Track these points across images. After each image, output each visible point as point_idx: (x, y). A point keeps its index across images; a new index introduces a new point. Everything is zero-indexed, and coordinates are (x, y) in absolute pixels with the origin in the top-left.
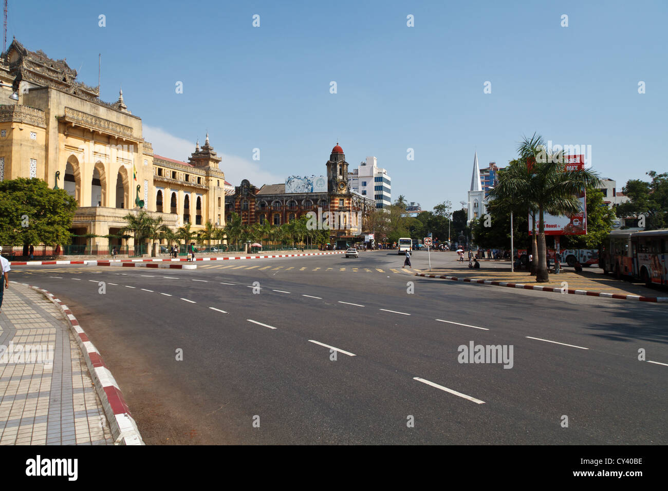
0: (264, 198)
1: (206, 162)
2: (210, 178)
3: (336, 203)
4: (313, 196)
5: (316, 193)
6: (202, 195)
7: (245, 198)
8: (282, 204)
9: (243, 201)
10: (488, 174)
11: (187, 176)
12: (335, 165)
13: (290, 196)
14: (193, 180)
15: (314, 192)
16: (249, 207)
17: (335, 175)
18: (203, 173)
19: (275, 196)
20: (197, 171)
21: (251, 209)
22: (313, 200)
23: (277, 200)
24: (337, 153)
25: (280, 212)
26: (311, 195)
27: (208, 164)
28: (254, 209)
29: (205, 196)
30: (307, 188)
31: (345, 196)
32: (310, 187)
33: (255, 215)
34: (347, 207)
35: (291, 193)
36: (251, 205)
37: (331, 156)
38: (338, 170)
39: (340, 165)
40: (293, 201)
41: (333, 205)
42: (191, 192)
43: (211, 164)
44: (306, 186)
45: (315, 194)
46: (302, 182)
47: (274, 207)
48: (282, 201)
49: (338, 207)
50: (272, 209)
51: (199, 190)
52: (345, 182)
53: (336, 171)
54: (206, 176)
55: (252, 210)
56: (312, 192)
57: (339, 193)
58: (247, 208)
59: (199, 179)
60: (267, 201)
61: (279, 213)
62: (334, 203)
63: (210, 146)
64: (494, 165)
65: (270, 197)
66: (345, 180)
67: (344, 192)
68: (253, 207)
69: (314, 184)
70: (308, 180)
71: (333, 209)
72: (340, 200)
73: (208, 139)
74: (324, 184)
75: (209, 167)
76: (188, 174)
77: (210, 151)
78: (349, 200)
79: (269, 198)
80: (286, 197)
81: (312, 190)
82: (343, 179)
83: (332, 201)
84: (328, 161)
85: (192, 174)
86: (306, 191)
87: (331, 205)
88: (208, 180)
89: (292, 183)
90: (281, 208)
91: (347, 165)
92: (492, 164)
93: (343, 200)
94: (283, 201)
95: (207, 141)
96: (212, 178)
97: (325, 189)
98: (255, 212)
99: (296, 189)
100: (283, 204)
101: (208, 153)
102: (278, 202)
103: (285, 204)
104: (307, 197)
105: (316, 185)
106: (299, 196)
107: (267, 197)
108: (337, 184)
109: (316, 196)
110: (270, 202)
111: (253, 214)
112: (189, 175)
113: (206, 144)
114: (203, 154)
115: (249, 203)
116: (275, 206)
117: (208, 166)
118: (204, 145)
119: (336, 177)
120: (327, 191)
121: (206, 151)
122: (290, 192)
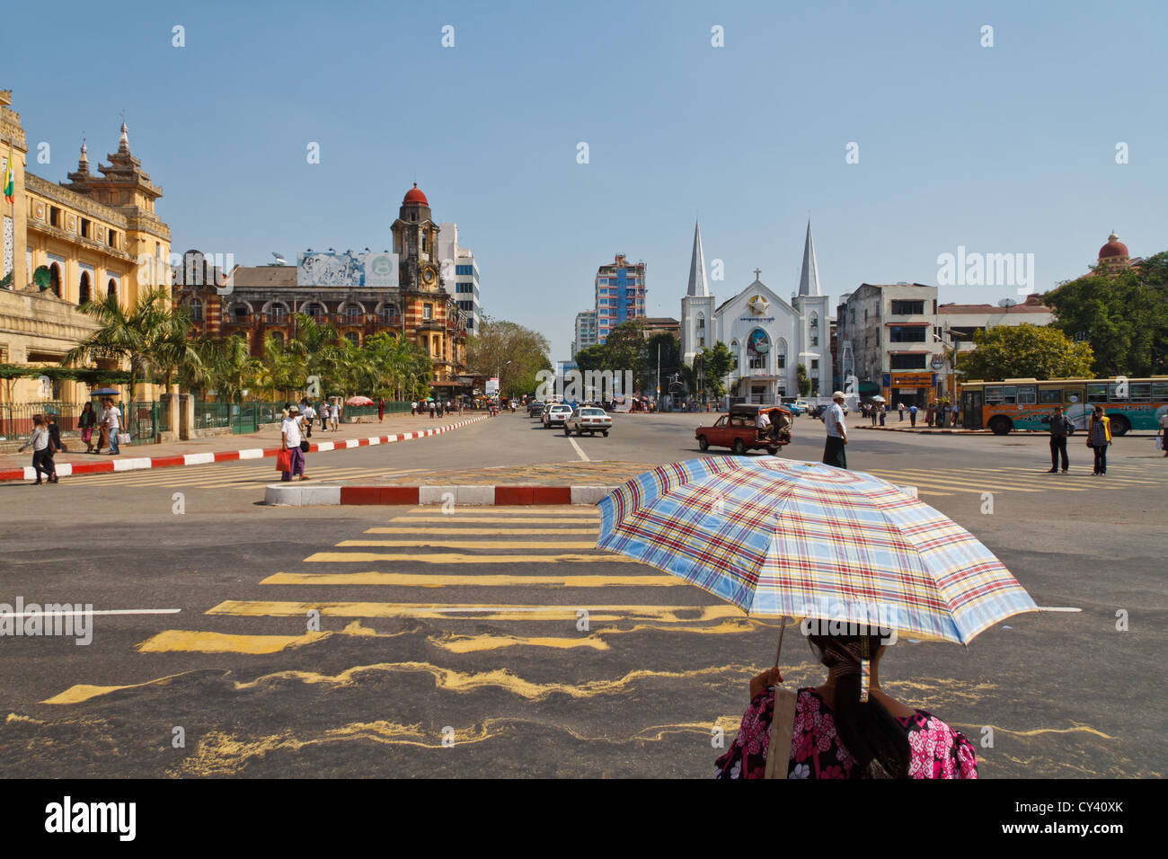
0: (244, 296)
1: (125, 194)
2: (140, 235)
3: (420, 312)
4: (365, 294)
5: (371, 288)
6: (120, 276)
7: (194, 293)
8: (288, 310)
9: (188, 299)
10: (615, 275)
11: (85, 223)
12: (414, 229)
13: (307, 293)
14: (99, 236)
15: (366, 285)
16: (204, 314)
17: (413, 252)
18: (121, 220)
19: (272, 292)
20: (106, 212)
21: (210, 318)
22: (364, 303)
23: (277, 301)
24: (413, 205)
25: (285, 328)
26: (360, 293)
27: (130, 199)
28: (219, 318)
29: (126, 279)
30: (350, 276)
31: (434, 297)
32: (357, 274)
33: (221, 334)
34: (438, 321)
35: (312, 287)
36: (210, 310)
37: (402, 209)
38: (421, 241)
39: (425, 231)
40: (317, 305)
41: (412, 315)
42: (95, 267)
43: (139, 200)
44: (347, 272)
45: (370, 291)
46: (338, 261)
47: (269, 316)
48: (290, 304)
49: (421, 319)
50: (265, 319)
51: (114, 264)
52: (435, 269)
53: (416, 243)
54: (127, 230)
55: (213, 322)
56: (362, 286)
57: (424, 291)
58: (200, 316)
59: (112, 233)
60: (251, 302)
61: (282, 331)
62: (413, 311)
63: (135, 155)
64: (623, 260)
65: (260, 292)
66: (434, 263)
67: (433, 288)
68: (217, 314)
69: (368, 269)
70: (352, 260)
71: (413, 323)
72: (426, 305)
73: (125, 137)
74: (391, 269)
75: (137, 208)
76: (89, 218)
77: (135, 169)
78: (442, 305)
79: (257, 296)
80: (299, 293)
81: (362, 280)
82: (431, 260)
83: (409, 307)
84: (397, 221)
85: (98, 221)
86: (349, 282)
87: (408, 315)
88: (133, 241)
89: (314, 265)
90: (286, 320)
91: (438, 231)
92: (620, 258)
93: (430, 306)
94: (293, 302)
95: (123, 142)
96: (145, 236)
97: (392, 279)
98: (220, 327)
99: (323, 278)
100: (292, 310)
101: (131, 174)
102: (279, 305)
103: (298, 310)
104: (350, 296)
105: (371, 270)
106: (332, 293)
107: (253, 293)
108: (419, 271)
109: (372, 294)
110: (258, 305)
111: (215, 330)
112: (89, 222)
113: (123, 149)
114: (115, 173)
115: (205, 306)
116: (271, 313)
117: (131, 206)
118: (116, 152)
119: (417, 256)
120: (397, 285)
121: (121, 167)
122: (310, 284)
